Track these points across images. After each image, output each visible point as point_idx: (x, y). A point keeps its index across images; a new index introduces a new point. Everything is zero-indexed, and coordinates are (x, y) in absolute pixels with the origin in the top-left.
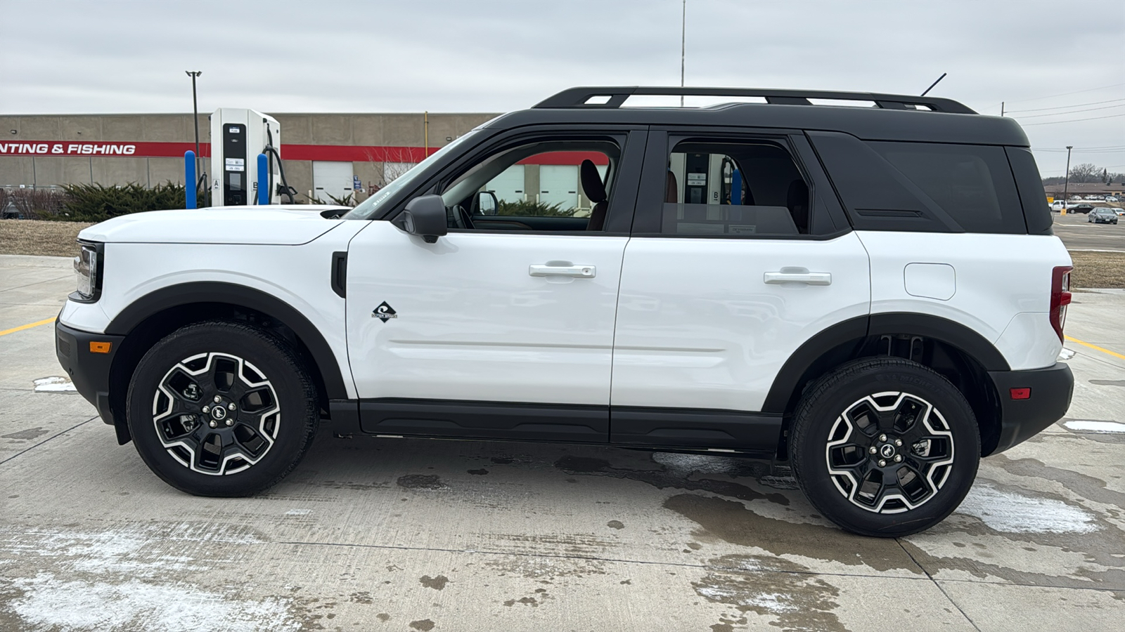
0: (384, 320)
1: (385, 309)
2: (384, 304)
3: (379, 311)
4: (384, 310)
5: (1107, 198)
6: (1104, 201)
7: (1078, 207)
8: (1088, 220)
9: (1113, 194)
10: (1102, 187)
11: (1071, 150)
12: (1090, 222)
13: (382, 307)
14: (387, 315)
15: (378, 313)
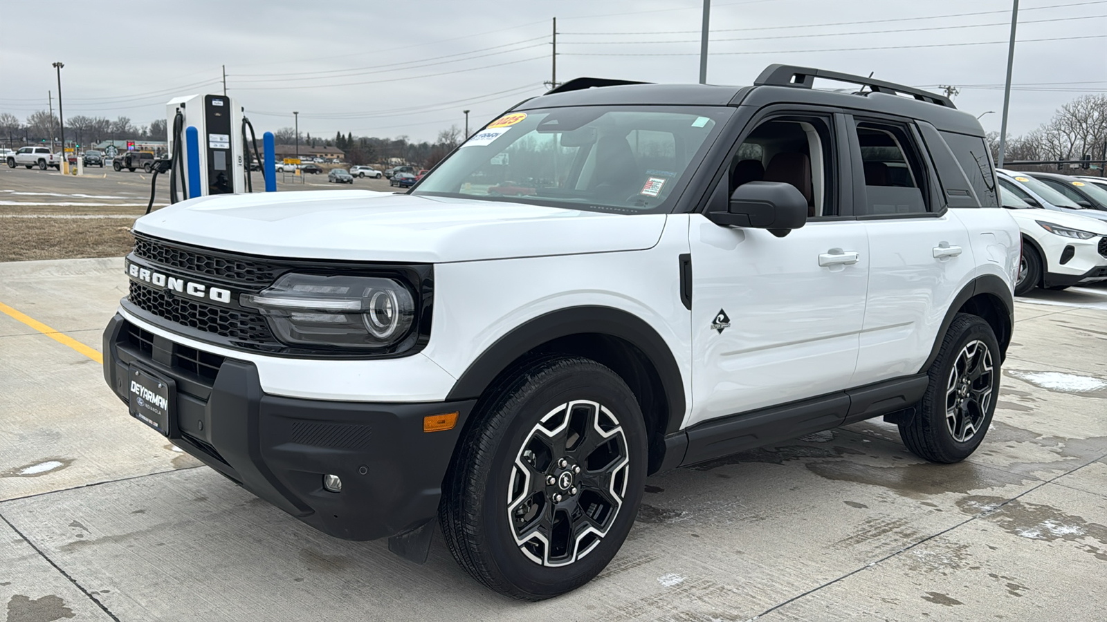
0: (720, 330)
1: (722, 317)
2: (722, 312)
3: (717, 321)
4: (721, 319)
5: (314, 160)
6: (312, 162)
7: (306, 168)
8: (328, 180)
9: (318, 156)
10: (309, 149)
11: (298, 115)
12: (330, 181)
13: (720, 316)
14: (724, 325)
15: (717, 324)
